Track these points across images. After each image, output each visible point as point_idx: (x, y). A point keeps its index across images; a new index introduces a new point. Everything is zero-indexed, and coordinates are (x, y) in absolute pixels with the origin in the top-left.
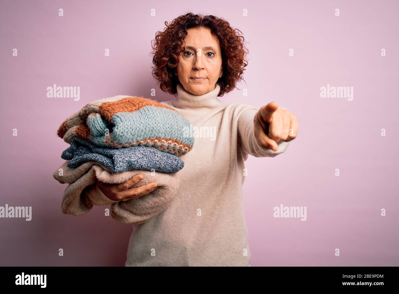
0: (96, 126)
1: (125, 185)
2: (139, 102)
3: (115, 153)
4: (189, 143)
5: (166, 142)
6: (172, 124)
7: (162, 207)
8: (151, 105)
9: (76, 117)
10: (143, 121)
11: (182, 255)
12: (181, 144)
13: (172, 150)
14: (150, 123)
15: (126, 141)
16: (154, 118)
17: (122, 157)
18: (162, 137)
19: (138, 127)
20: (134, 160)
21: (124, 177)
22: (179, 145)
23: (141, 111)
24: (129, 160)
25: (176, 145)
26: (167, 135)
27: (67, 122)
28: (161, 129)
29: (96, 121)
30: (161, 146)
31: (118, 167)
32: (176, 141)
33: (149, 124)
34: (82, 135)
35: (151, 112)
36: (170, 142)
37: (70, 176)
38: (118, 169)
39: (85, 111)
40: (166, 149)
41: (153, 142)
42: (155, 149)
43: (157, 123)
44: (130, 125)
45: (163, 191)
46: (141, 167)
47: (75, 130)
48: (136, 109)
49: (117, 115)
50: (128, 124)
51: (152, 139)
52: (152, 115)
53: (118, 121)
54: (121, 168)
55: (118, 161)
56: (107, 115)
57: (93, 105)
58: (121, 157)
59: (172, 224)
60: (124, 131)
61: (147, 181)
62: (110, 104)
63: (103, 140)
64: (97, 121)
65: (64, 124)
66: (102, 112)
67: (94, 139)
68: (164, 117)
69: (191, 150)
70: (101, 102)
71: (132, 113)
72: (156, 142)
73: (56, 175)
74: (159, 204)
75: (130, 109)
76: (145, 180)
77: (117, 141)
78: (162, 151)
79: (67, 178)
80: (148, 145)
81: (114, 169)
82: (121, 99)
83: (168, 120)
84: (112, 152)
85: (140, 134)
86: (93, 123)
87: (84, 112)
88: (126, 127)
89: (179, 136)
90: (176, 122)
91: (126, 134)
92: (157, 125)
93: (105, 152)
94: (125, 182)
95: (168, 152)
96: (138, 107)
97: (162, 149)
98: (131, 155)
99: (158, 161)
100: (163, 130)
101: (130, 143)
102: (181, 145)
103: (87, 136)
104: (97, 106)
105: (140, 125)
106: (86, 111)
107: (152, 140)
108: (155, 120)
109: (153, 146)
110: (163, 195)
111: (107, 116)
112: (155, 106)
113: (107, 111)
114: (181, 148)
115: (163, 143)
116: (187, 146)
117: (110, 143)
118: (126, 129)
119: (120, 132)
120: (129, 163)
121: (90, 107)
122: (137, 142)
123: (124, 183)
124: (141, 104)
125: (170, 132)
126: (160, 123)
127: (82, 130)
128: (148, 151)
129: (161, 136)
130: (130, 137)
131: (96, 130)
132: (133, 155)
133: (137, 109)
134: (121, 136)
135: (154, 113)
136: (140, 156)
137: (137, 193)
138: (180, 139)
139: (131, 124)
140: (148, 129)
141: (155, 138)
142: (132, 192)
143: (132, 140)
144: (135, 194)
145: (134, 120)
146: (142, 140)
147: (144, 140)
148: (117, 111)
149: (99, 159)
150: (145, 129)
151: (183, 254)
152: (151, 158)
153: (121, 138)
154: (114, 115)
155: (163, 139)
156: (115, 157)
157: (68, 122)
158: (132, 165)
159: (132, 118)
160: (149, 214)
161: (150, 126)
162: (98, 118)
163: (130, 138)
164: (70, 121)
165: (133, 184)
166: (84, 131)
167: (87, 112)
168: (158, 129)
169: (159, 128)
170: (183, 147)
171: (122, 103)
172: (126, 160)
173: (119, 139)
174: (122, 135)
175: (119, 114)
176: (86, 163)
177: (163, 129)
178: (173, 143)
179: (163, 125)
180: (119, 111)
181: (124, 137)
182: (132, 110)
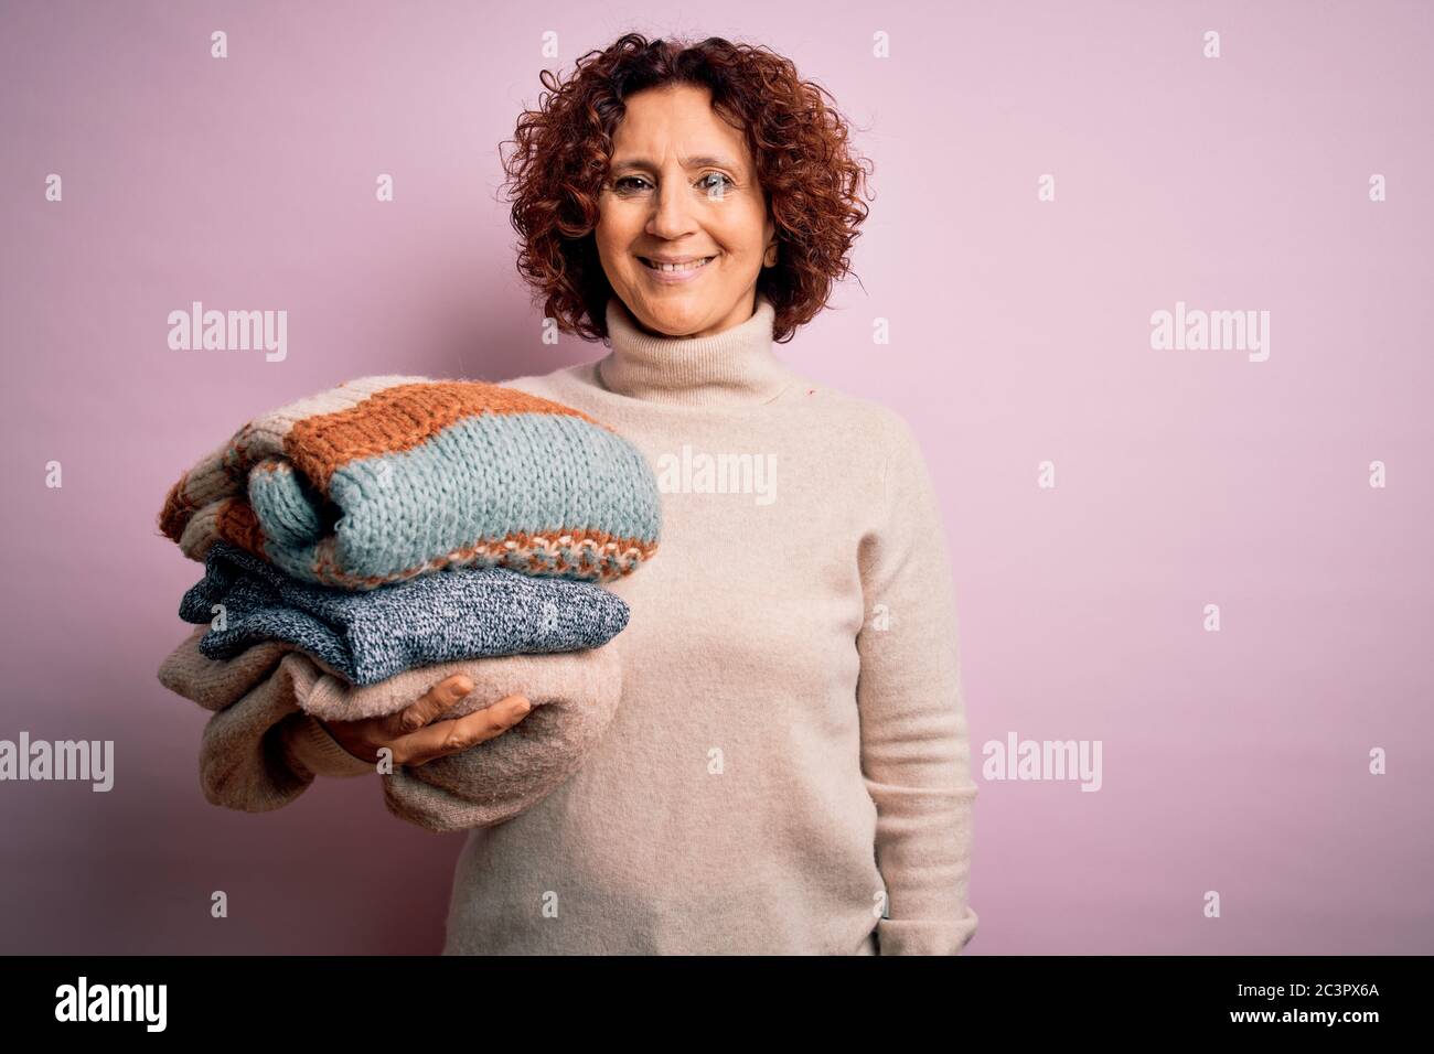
0: (278, 512)
1: (407, 716)
2: (435, 407)
3: (353, 616)
4: (643, 531)
5: (551, 543)
6: (565, 474)
7: (559, 770)
8: (482, 410)
9: (213, 472)
10: (450, 481)
11: (637, 946)
12: (609, 541)
13: (577, 565)
14: (477, 484)
15: (391, 568)
16: (494, 463)
17: (381, 628)
18: (533, 530)
19: (432, 509)
20: (428, 630)
21: (400, 694)
22: (603, 548)
23: (441, 442)
24: (409, 635)
25: (589, 546)
26: (550, 519)
27: (184, 486)
28: (525, 500)
29: (277, 493)
30: (534, 561)
31: (366, 668)
32: (588, 535)
33: (474, 491)
34: (240, 539)
35: (479, 444)
36: (565, 540)
37: (210, 688)
38: (369, 674)
39: (241, 451)
40: (553, 565)
41: (497, 552)
42: (509, 573)
43: (504, 480)
44: (400, 507)
45: (556, 718)
46: (458, 653)
47: (213, 519)
48: (421, 438)
49: (349, 471)
50: (390, 505)
51: (493, 542)
52: (482, 452)
53: (352, 497)
54: (378, 668)
55: (366, 646)
56: (314, 470)
57: (262, 430)
58: (378, 629)
59: (598, 834)
60: (376, 532)
61: (492, 697)
62: (324, 425)
63: (310, 563)
64: (281, 494)
65: (175, 494)
66: (295, 459)
67: (280, 555)
68: (532, 451)
69: (651, 556)
70: (290, 420)
71: (408, 456)
72: (510, 550)
73: (166, 676)
74: (546, 762)
75: (398, 438)
76: (481, 692)
77: (357, 569)
78: (538, 576)
79: (203, 693)
80: (480, 563)
81: (355, 675)
82: (368, 398)
83: (549, 461)
84: (342, 609)
85: (444, 531)
86: (267, 501)
87: (235, 453)
88: (384, 516)
89: (598, 514)
90: (581, 462)
91: (385, 544)
92: (507, 489)
93: (321, 606)
94: (409, 707)
95: (566, 577)
96: (431, 425)
97: (537, 571)
98: (414, 614)
99: (524, 620)
100: (531, 503)
101: (408, 571)
102: (612, 546)
103: (255, 543)
104: (278, 434)
105: (438, 501)
106: (244, 451)
107: (493, 547)
108: (498, 469)
109: (501, 565)
110: (556, 731)
111: (315, 475)
112: (497, 411)
113: (312, 454)
114: (612, 553)
115: (536, 550)
116: (633, 545)
117: (333, 575)
118: (383, 523)
119: (361, 539)
120: (408, 646)
121: (253, 438)
122: (434, 560)
123: (402, 712)
124: (439, 414)
125: (560, 506)
126: (519, 479)
127: (236, 521)
128: (484, 588)
129: (527, 528)
130: (405, 551)
131: (281, 529)
132: (424, 614)
133: (428, 435)
134: (368, 552)
135: (490, 444)
136: (450, 614)
137: (456, 739)
138: (605, 524)
139: (402, 504)
140: (472, 511)
141: (504, 538)
142: (439, 738)
143: (413, 560)
144: (449, 743)
145: (412, 487)
146: (452, 553)
147: (461, 552)
148: (347, 455)
149: (300, 636)
150: (461, 511)
151: (640, 945)
152: (493, 613)
153: (369, 560)
154: (336, 471)
155: (536, 535)
156: (353, 631)
157: (188, 489)
158: (421, 651)
159: (406, 475)
160: (518, 796)
161: (480, 497)
162: (284, 481)
163: (403, 556)
164: (193, 485)
165: (436, 711)
166: (243, 526)
167: (248, 455)
168: (511, 503)
169: (514, 499)
170: (618, 551)
171: (370, 414)
172: (397, 638)
173: (364, 564)
174: (372, 546)
175: (353, 468)
176: (260, 647)
177: (533, 498)
178: (577, 541)
179: (532, 486)
180: (356, 454)
181: (381, 553)
182: (406, 444)
